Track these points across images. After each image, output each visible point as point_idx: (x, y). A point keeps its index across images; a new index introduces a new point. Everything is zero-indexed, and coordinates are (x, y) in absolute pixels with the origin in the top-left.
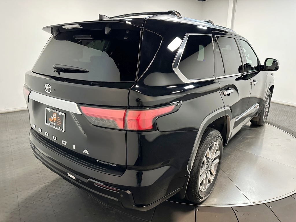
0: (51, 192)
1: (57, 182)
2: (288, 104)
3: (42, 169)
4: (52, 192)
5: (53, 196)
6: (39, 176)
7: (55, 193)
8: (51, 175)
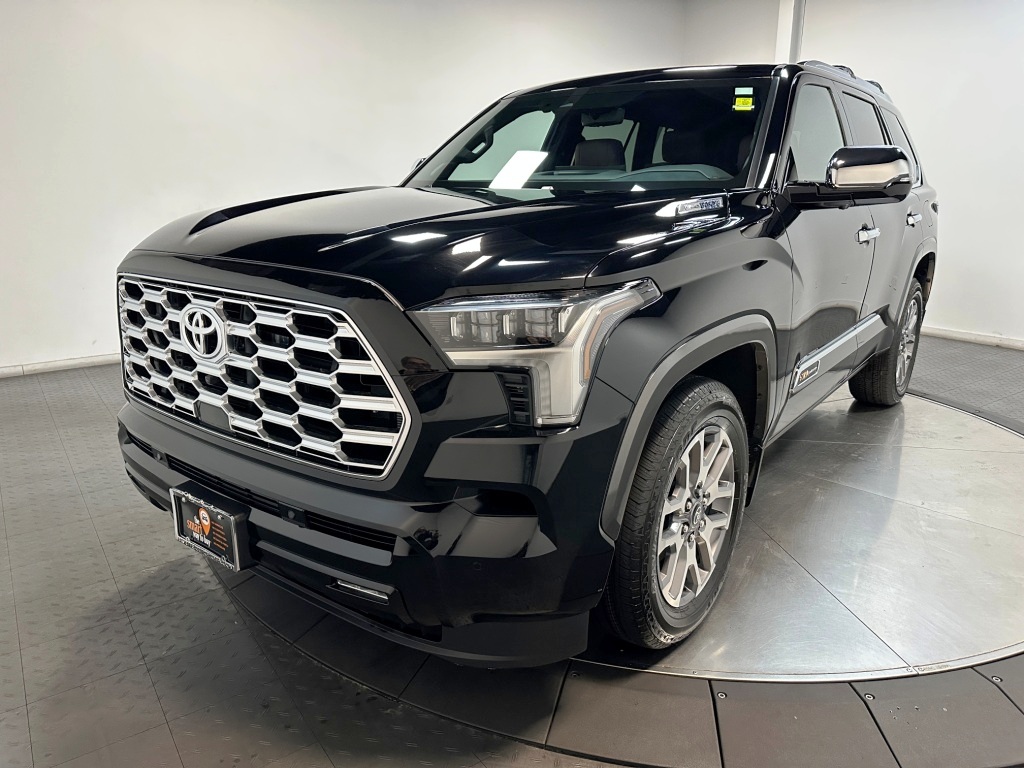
0: (152, 647)
1: (177, 609)
2: (996, 341)
3: (120, 566)
4: (157, 647)
5: (161, 659)
6: (107, 591)
7: (170, 649)
8: (155, 586)
